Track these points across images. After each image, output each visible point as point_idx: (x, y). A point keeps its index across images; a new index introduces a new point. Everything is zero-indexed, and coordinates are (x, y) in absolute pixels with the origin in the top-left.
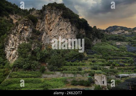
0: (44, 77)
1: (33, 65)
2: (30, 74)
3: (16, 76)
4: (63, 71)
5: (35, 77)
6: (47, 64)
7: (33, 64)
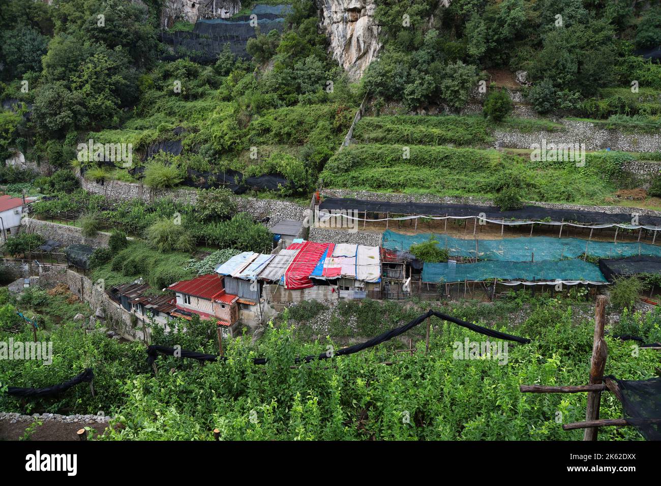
0: (503, 145)
1: (448, 82)
2: (435, 126)
3: (379, 133)
4: (613, 118)
5: (458, 143)
6: (521, 76)
7: (451, 76)
